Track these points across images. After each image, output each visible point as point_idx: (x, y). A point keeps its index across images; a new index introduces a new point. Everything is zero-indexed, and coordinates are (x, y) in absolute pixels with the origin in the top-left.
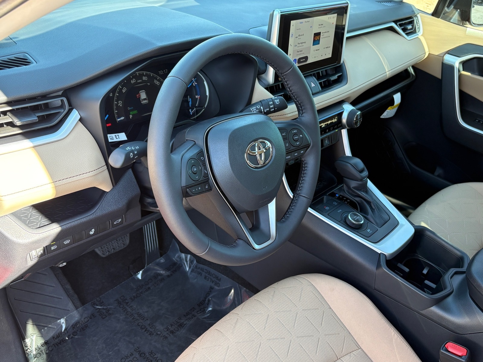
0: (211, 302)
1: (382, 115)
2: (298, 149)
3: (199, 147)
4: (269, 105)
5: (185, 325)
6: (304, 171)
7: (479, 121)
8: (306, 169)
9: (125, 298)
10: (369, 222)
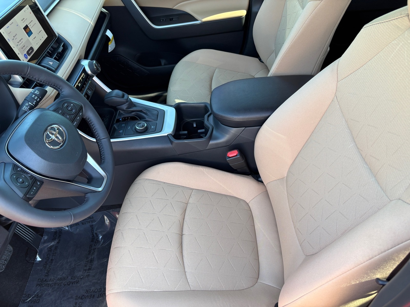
0: (98, 233)
1: (109, 51)
2: (77, 114)
3: (9, 163)
4: (34, 98)
5: (93, 258)
6: (91, 123)
7: (163, 20)
8: (91, 122)
9: (41, 279)
10: (149, 122)
